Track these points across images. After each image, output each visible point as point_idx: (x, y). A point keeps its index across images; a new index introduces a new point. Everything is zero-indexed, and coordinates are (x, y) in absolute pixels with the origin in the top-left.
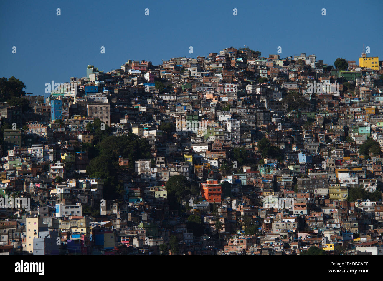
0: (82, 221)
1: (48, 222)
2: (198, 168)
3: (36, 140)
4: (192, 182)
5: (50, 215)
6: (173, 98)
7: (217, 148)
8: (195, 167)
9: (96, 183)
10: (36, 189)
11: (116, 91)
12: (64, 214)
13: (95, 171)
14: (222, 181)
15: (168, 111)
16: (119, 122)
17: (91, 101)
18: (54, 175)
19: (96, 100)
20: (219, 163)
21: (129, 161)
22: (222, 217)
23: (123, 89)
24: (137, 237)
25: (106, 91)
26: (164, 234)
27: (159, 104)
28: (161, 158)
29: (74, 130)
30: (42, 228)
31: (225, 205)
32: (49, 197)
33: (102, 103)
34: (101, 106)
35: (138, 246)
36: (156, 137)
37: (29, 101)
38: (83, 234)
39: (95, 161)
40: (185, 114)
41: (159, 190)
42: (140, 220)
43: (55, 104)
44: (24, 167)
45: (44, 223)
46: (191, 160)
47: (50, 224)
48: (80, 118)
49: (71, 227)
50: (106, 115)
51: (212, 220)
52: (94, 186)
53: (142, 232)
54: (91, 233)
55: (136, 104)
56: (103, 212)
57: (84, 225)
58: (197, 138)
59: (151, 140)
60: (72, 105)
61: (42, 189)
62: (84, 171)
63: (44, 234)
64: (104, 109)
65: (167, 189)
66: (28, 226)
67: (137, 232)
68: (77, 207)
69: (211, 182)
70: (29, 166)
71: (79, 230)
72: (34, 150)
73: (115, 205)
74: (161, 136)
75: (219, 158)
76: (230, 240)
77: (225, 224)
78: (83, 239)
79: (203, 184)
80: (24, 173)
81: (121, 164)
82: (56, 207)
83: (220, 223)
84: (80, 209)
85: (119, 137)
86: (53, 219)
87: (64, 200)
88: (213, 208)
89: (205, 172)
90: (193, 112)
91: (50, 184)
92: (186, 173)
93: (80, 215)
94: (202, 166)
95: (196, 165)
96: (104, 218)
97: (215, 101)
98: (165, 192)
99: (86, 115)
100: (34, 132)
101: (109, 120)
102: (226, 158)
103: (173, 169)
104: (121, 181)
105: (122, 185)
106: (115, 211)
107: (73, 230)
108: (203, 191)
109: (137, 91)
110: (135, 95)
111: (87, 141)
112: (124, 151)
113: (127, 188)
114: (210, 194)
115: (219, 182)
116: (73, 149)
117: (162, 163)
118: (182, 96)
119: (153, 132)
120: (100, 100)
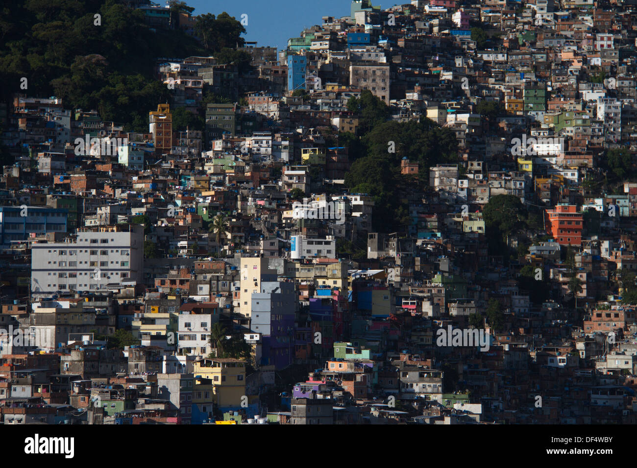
0: (335, 268)
1: (277, 265)
2: (541, 182)
3: (261, 124)
4: (531, 206)
5: (281, 254)
6: (501, 58)
7: (578, 149)
8: (537, 180)
9: (362, 203)
10: (259, 209)
11: (401, 43)
12: (305, 254)
13: (360, 182)
14: (584, 207)
15: (492, 80)
16: (405, 97)
17: (356, 60)
18: (290, 185)
19: (366, 57)
20: (580, 176)
21: (420, 167)
22: (582, 270)
23: (414, 40)
24: (430, 299)
25: (383, 42)
26: (477, 295)
27: (476, 68)
28: (475, 163)
29: (326, 109)
30: (267, 276)
31: (587, 250)
32: (280, 224)
33: (375, 63)
34: (374, 68)
35: (430, 314)
36: (469, 127)
37: (250, 56)
38: (337, 289)
39: (359, 165)
40: (523, 87)
41: (471, 219)
42: (436, 269)
43: (295, 62)
44: (240, 170)
45: (271, 267)
46: (529, 168)
47: (281, 270)
48: (336, 88)
49: (316, 277)
50: (382, 85)
51: (564, 275)
52: (357, 208)
53: (440, 291)
54: (350, 289)
55: (435, 66)
56: (372, 254)
57: (339, 274)
58: (543, 129)
59: (460, 131)
60: (323, 65)
61: (269, 210)
62: (341, 182)
63: (271, 286)
64: (378, 73)
65: (485, 218)
66: (244, 272)
67: (430, 291)
68: (328, 243)
69: (564, 208)
70: (247, 168)
71: (330, 282)
72: (257, 142)
73: (394, 243)
74: (478, 124)
75: (581, 167)
76: (596, 312)
77: (587, 283)
78: (336, 298)
79: (550, 212)
80: (239, 180)
81: (406, 171)
82: (291, 242)
83: (578, 280)
84: (332, 247)
85: (403, 124)
86: (286, 262)
87: (304, 230)
88: (566, 254)
89: (554, 190)
90: (536, 83)
91: (283, 202)
92: (520, 190)
93: (332, 256)
94: (550, 180)
95: (539, 177)
96: (374, 264)
97: (577, 65)
98: (482, 224)
99: (347, 84)
100: (257, 110)
101: (387, 94)
102: (594, 166)
103: (496, 184)
104: (405, 201)
105: (406, 207)
106: (392, 253)
107: (320, 282)
108: (549, 224)
109: (438, 44)
110: (433, 51)
111: (347, 129)
112: (412, 148)
113: (415, 214)
114: (561, 230)
115: (578, 209)
116: (322, 141)
117: (477, 172)
118: (517, 54)
119: (464, 117)
120: (373, 58)
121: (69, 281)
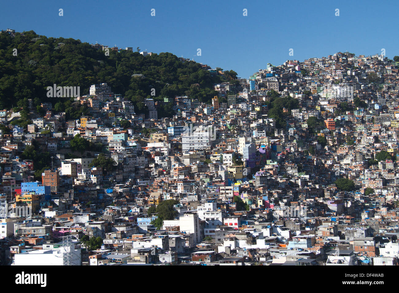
0: (266, 139)
1: (250, 139)
2: (322, 113)
3: (243, 100)
4: (320, 120)
5: (250, 136)
6: (310, 78)
7: (333, 103)
8: (322, 112)
9: (272, 121)
10: (244, 124)
11: (281, 76)
12: (257, 136)
13: (272, 115)
14: (335, 119)
15: (307, 85)
16: (283, 91)
17: (269, 81)
18: (252, 117)
19: (272, 80)
20: (334, 110)
21: (288, 110)
22: (336, 136)
23: (285, 74)
24: (293, 147)
25: (276, 76)
26: (306, 145)
27: (303, 82)
28: (304, 108)
29: (261, 95)
30: (247, 143)
31: (337, 131)
32: (250, 128)
33: (274, 82)
34: (274, 83)
35: (293, 151)
36: (302, 98)
37: (239, 82)
38: (267, 145)
39: (271, 110)
40: (316, 86)
41: (304, 124)
42: (295, 138)
43: (252, 82)
44: (238, 113)
45: (248, 140)
46: (319, 109)
47: (251, 141)
48: (264, 89)
49: (261, 142)
50: (277, 88)
51: (330, 138)
52: (271, 122)
53: (296, 144)
54: (270, 145)
55: (291, 82)
56: (276, 135)
57: (267, 141)
58: (322, 98)
59: (299, 99)
60: (260, 83)
61: (246, 124)
62: (267, 115)
63: (248, 145)
64: (275, 84)
65: (307, 123)
66: (240, 142)
67: (293, 145)
68: (264, 132)
69: (330, 119)
70: (240, 113)
71: (265, 144)
72: (242, 105)
73: (282, 132)
74: (304, 97)
75: (334, 108)
76: (340, 148)
77: (337, 140)
78: (266, 148)
79: (325, 121)
80: (238, 116)
81: (284, 111)
82: (253, 133)
83: (335, 140)
84: (265, 134)
85: (283, 98)
86: (252, 138)
87: (257, 129)
88: (330, 133)
89: (327, 115)
90: (320, 85)
91: (250, 122)
92: (317, 115)
93: (265, 136)
94: (325, 112)
95: (322, 111)
96: (277, 138)
97: (331, 79)
98: (307, 125)
99: (267, 88)
100: (242, 96)
101: (278, 90)
102: (337, 107)
103: (310, 114)
104: (285, 120)
105: (285, 121)
106: (282, 134)
107: (262, 143)
108: (325, 124)
109: (292, 76)
110: (291, 77)
111: (267, 100)
112: (286, 105)
113: (288, 123)
114: (329, 126)
115: (334, 120)
116: (260, 104)
117: (305, 111)
118: (314, 77)
119: (300, 96)
120: (274, 80)
121: (192, 146)
